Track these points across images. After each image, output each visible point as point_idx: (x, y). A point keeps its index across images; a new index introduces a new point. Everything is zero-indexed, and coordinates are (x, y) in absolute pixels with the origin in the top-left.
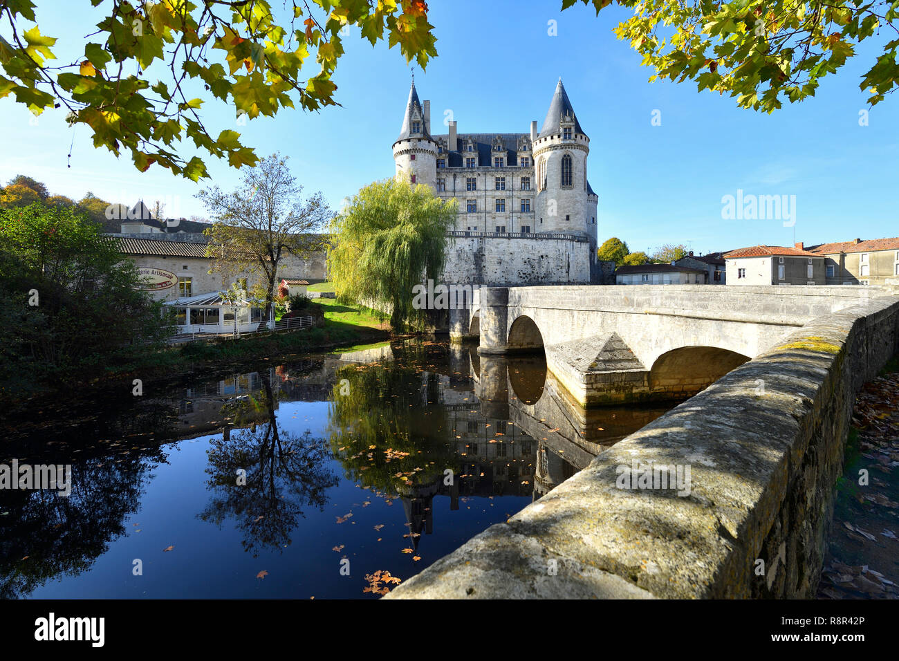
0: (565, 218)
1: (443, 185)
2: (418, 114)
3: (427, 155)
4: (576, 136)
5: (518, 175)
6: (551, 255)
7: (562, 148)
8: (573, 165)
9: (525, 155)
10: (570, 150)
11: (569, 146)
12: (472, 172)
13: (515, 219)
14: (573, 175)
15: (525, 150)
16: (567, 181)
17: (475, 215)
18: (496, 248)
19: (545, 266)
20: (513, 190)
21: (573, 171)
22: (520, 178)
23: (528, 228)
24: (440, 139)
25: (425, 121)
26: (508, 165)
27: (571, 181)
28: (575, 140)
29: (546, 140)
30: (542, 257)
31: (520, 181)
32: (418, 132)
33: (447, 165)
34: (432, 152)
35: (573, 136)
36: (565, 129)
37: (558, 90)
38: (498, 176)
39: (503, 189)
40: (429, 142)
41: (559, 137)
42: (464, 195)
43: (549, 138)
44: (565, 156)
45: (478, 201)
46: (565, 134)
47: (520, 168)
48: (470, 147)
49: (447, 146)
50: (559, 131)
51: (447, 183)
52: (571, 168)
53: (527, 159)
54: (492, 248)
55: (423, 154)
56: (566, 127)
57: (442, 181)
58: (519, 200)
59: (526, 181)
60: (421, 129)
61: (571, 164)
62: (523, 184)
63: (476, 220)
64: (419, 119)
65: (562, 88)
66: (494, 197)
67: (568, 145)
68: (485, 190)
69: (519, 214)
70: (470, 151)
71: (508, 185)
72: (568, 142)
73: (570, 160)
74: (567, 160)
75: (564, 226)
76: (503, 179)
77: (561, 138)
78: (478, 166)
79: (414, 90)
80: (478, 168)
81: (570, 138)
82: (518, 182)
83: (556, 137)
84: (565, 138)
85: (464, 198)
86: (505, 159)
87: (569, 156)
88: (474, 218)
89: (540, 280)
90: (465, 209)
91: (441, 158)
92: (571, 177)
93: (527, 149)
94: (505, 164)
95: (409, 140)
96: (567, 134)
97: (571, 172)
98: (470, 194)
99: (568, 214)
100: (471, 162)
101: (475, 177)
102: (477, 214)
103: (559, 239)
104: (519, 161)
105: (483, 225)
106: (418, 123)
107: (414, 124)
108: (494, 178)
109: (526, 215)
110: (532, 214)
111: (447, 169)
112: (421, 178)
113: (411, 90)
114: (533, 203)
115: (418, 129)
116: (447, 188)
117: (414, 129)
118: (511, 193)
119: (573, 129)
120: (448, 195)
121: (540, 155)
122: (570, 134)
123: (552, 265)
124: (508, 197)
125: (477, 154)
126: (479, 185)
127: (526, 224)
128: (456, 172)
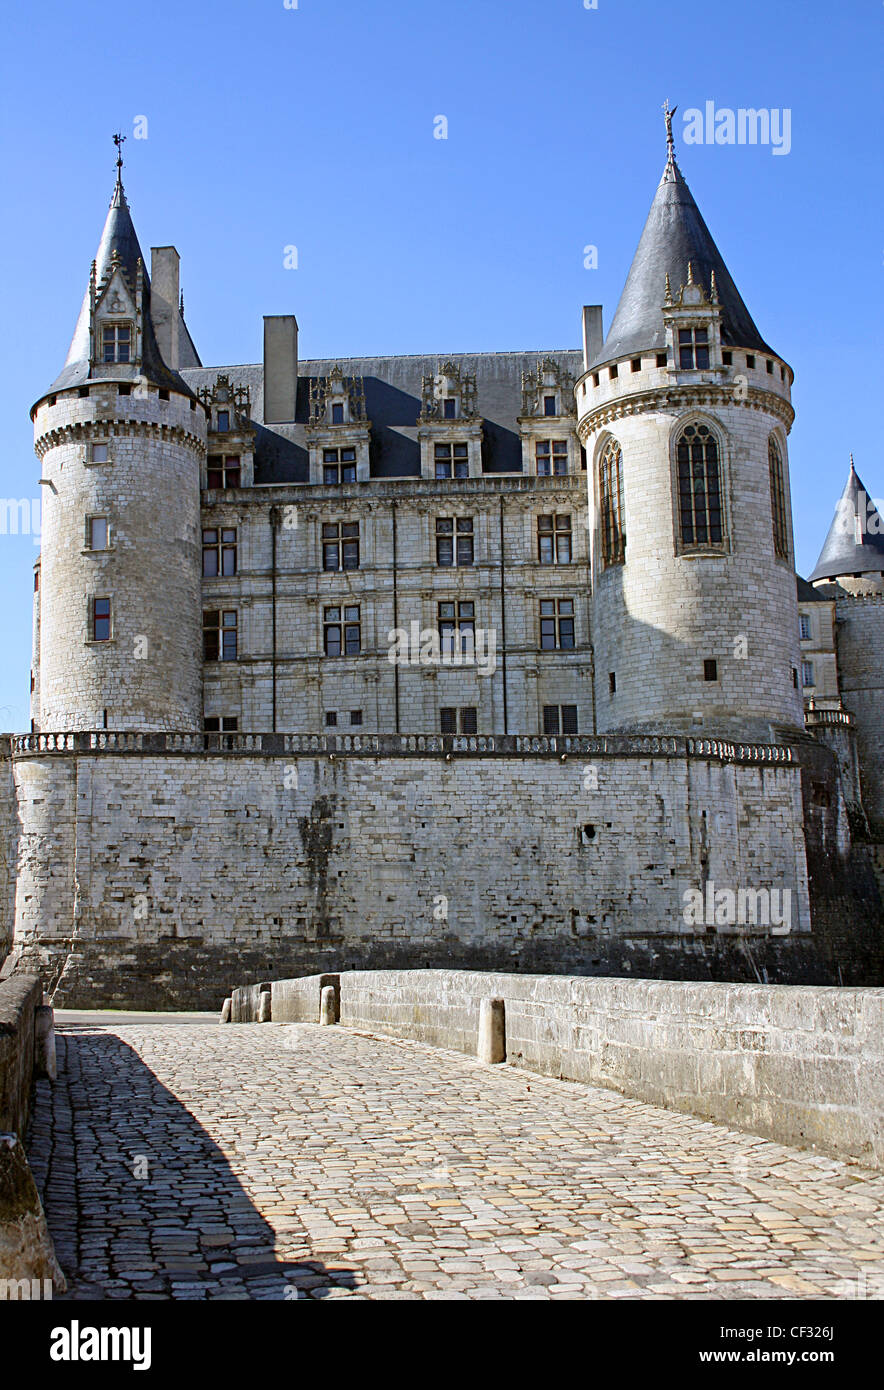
0: (700, 669)
1: (229, 554)
2: (123, 296)
3: (155, 443)
4: (727, 358)
5: (523, 509)
6: (626, 820)
7: (677, 404)
8: (724, 465)
9: (551, 431)
10: (706, 408)
11: (699, 393)
12: (342, 500)
13: (515, 677)
14: (726, 504)
15: (550, 410)
16: (701, 526)
17: (353, 664)
18: (395, 796)
19: (603, 868)
20: (505, 565)
21: (725, 488)
22: (530, 518)
23: (570, 711)
24: (223, 382)
25: (156, 319)
26: (486, 469)
27: (717, 526)
28: (724, 373)
29: (614, 373)
30: (590, 831)
31: (530, 530)
32: (124, 360)
33: (247, 477)
34: (177, 433)
35: (716, 357)
36: (683, 334)
37: (663, 192)
38: (443, 514)
39: (466, 561)
40: (164, 395)
41: (661, 361)
42: (312, 588)
43: (625, 367)
44: (689, 430)
45: (368, 610)
46: (685, 351)
47: (528, 481)
48: (338, 407)
49: (247, 407)
50: (661, 339)
51: (244, 546)
52: (714, 478)
53: (561, 445)
54: (379, 800)
55: (138, 441)
56: (685, 324)
57: (228, 536)
58: (532, 604)
59: (555, 527)
60: (136, 350)
61: (713, 460)
62: (546, 542)
63: (360, 685)
64: (129, 315)
65: (681, 187)
66: (428, 595)
67: (698, 390)
68: (395, 568)
69: (531, 659)
70: (338, 419)
71: (485, 546)
72: (696, 379)
73: (712, 446)
74: (697, 445)
75: (698, 701)
76: (466, 523)
77: (671, 364)
78: (366, 477)
79: (123, 211)
80: (364, 485)
81: (704, 365)
82: (523, 532)
83: (648, 364)
84: (685, 365)
85: (312, 601)
86: (475, 448)
87: (704, 430)
88: (350, 678)
89: (583, 924)
90: (315, 644)
91: (225, 450)
92: (716, 510)
93: (559, 407)
94: (475, 468)
95: (83, 391)
96: (691, 349)
97: (715, 493)
98: (331, 585)
99: (708, 654)
100: (339, 463)
101: (354, 517)
102: (361, 663)
103: (661, 755)
104: (529, 452)
105: (387, 703)
106: (125, 328)
107: (109, 331)
108: (428, 523)
109: (558, 659)
110: (584, 658)
111: (247, 490)
112: (126, 527)
113: (112, 214)
114: (588, 612)
115: (124, 348)
116: (245, 564)
117: (109, 348)
118: (497, 577)
119: (714, 332)
120: (246, 590)
121: (599, 431)
122: (704, 351)
123: (633, 863)
124: (487, 593)
125: (364, 431)
126: (370, 549)
127: (561, 699)
128: (281, 503)
